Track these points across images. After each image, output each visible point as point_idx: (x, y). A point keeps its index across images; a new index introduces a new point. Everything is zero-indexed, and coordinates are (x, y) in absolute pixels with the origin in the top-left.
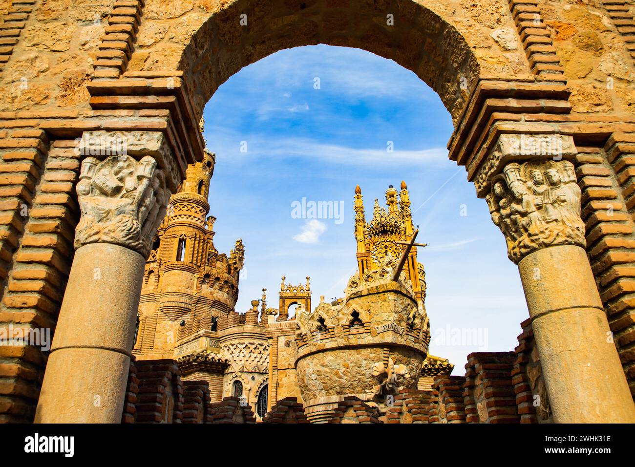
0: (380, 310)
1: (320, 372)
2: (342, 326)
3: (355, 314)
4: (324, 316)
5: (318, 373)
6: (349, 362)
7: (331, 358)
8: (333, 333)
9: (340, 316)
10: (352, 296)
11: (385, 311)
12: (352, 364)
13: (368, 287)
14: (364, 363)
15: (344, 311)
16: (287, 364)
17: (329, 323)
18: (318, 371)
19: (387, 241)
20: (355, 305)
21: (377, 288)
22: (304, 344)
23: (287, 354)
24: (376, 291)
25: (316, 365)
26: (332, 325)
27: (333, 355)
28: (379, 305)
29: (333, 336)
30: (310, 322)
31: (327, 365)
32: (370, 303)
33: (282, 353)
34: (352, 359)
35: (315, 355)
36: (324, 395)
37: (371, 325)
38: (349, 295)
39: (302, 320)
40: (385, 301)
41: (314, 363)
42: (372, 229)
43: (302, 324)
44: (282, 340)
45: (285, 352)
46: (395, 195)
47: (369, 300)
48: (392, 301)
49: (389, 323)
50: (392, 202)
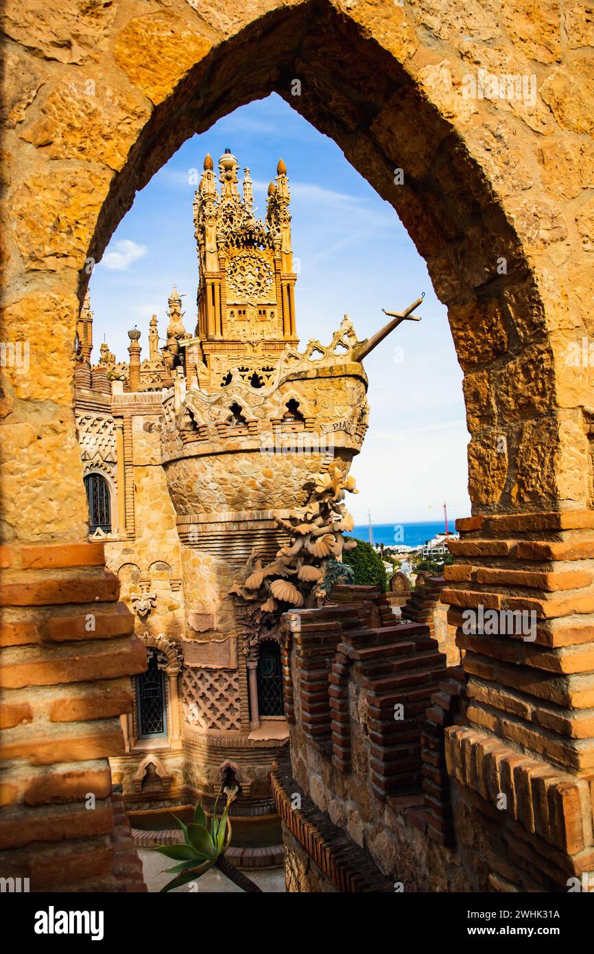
0: (331, 401)
1: (225, 480)
2: (271, 421)
3: (293, 405)
4: (242, 403)
5: (221, 481)
6: (273, 469)
7: (247, 462)
8: (255, 429)
9: (269, 404)
10: (291, 378)
11: (339, 404)
12: (277, 473)
13: (317, 367)
14: (295, 471)
15: (276, 397)
16: (148, 459)
17: (247, 413)
18: (221, 479)
19: (251, 257)
20: (293, 391)
21: (331, 369)
22: (200, 438)
23: (148, 443)
24: (329, 374)
25: (219, 471)
26: (253, 418)
27: (249, 458)
28: (331, 394)
29: (254, 433)
30: (213, 408)
31: (238, 472)
32: (318, 390)
33: (140, 441)
34: (279, 465)
35: (219, 457)
36: (224, 510)
37: (316, 422)
38: (285, 375)
39: (195, 402)
40: (341, 389)
41: (215, 469)
42: (231, 235)
43: (198, 408)
44: (139, 423)
45: (145, 440)
46: (234, 168)
47: (316, 386)
48: (350, 390)
49: (342, 420)
50: (229, 179)
